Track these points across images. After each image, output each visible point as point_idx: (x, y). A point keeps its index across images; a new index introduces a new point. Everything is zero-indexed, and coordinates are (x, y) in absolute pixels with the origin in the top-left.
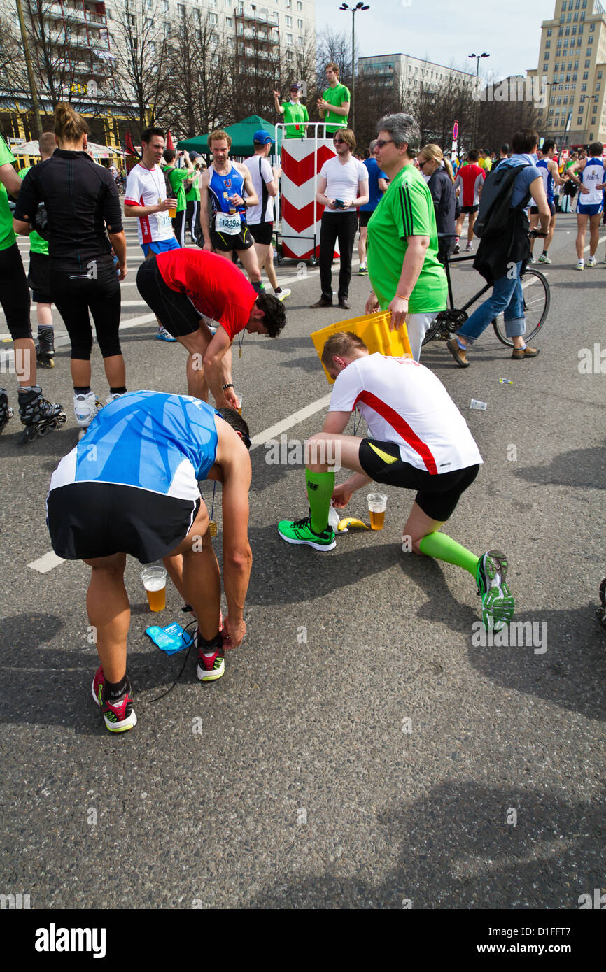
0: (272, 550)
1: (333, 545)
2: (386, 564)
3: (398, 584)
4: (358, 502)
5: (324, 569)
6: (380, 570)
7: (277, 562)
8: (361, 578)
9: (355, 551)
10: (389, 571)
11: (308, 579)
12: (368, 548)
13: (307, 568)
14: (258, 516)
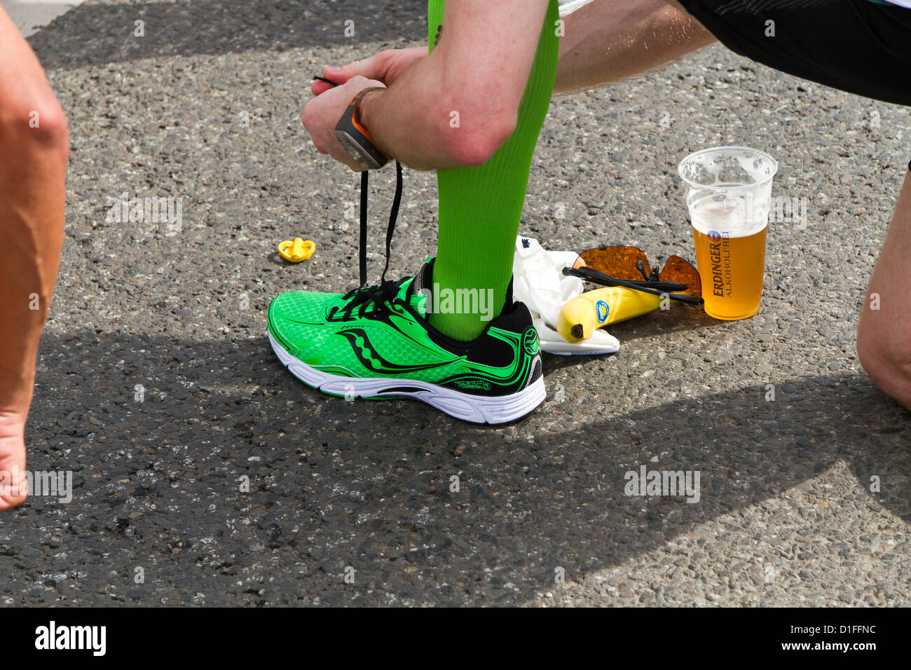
0: (245, 433)
1: (533, 395)
2: (783, 469)
3: (844, 554)
4: (635, 197)
5: (498, 504)
6: (757, 494)
7: (272, 482)
8: (671, 534)
9: (635, 416)
10: (800, 500)
11: (421, 555)
12: (692, 404)
13: (415, 503)
14: (167, 281)
